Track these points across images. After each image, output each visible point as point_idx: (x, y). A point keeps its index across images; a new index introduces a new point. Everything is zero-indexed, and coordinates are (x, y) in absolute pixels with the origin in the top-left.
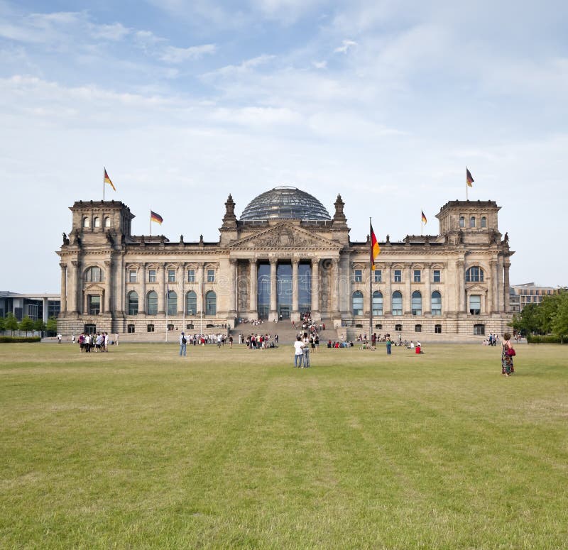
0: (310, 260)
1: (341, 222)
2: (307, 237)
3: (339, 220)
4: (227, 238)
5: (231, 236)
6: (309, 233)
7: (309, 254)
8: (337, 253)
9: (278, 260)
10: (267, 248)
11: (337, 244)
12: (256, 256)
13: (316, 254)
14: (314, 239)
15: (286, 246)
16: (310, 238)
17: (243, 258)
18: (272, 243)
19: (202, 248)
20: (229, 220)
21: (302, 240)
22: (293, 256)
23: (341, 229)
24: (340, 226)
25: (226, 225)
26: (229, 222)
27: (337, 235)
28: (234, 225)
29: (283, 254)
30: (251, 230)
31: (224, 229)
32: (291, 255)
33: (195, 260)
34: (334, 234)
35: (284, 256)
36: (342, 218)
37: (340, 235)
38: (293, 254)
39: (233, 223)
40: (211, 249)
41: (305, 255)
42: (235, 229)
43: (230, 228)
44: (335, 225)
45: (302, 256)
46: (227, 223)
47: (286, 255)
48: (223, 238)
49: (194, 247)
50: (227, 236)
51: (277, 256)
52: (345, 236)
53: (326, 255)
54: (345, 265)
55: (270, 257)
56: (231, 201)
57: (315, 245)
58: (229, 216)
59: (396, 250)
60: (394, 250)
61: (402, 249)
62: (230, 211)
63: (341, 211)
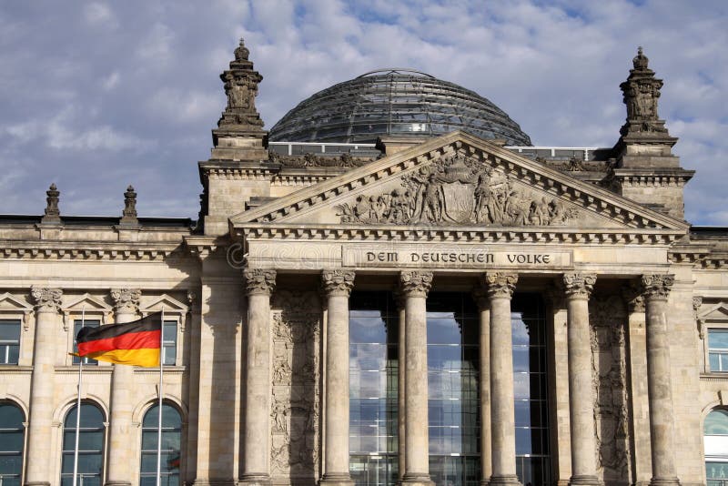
0: (559, 278)
1: (655, 149)
2: (541, 193)
3: (648, 142)
4: (230, 198)
7: (555, 256)
9: (436, 275)
17: (297, 267)
19: (135, 237)
22: (490, 263)
23: (656, 172)
24: (650, 163)
25: (226, 153)
26: (240, 142)
27: (642, 193)
28: (256, 153)
29: (453, 256)
30: (320, 172)
31: (220, 164)
32: (485, 259)
33: (102, 280)
34: (628, 189)
35: (458, 262)
36: (655, 134)
37: (655, 193)
38: (490, 257)
39: (253, 144)
40: (165, 242)
41: (536, 259)
42: (262, 165)
43: (241, 161)
44: (632, 159)
45: (526, 263)
46: (230, 145)
47: (464, 258)
48: (214, 197)
49: (99, 233)
50: (232, 191)
51: (430, 262)
52: (672, 199)
53: (619, 260)
54: (677, 306)
55: (404, 266)
56: (245, 67)
57: (575, 222)
58: (238, 117)
63: (649, 112)
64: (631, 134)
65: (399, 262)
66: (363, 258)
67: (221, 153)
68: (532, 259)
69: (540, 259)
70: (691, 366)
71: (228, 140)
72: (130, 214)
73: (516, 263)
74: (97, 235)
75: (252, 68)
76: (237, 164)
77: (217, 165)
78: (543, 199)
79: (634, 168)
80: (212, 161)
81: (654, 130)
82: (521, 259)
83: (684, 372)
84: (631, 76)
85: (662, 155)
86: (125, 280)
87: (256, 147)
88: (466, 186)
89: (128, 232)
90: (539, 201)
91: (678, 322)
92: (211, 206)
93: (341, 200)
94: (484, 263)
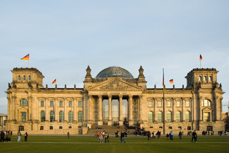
8: (141, 92)
10: (107, 90)
11: (141, 88)
14: (129, 86)
17: (95, 95)
18: (109, 88)
21: (124, 87)
59: (169, 92)
60: (168, 92)
61: (171, 91)
62: (88, 73)
63: (142, 74)
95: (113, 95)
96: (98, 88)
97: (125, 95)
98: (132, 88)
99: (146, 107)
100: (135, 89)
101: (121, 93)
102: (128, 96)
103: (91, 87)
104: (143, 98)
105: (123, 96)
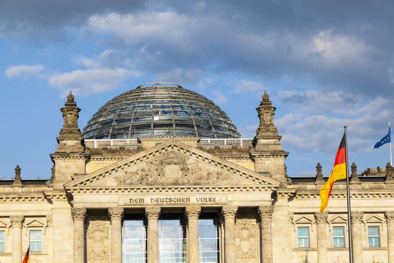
0: (220, 209)
1: (272, 141)
2: (212, 168)
3: (268, 138)
4: (64, 171)
5: (73, 167)
6: (217, 159)
7: (219, 198)
8: (268, 195)
9: (162, 209)
10: (142, 187)
11: (267, 179)
12: (122, 203)
13: (230, 199)
14: (225, 171)
15: (176, 183)
16: (218, 169)
17: (96, 206)
18: (150, 179)
19: (20, 190)
20: (70, 139)
21: (205, 174)
22: (188, 202)
23: (271, 153)
24: (268, 149)
25: (63, 148)
26: (70, 143)
27: (265, 163)
28: (78, 148)
29: (170, 200)
30: (109, 156)
31: (60, 155)
32: (186, 200)
33: (5, 211)
34: (258, 161)
35: (173, 202)
36: (272, 134)
37: (271, 163)
38: (188, 199)
39: (77, 144)
40: (35, 192)
41: (210, 200)
42: (80, 154)
43: (71, 152)
44: (260, 146)
45: (205, 202)
46: (65, 144)
47: (176, 200)
48: (58, 171)
49: (3, 188)
50: (66, 167)
51: (160, 202)
52: (279, 166)
53: (249, 199)
54: (281, 218)
55: (147, 205)
56: (72, 105)
57: (228, 181)
58: (69, 131)
59: (371, 189)
60: (367, 190)
61: (381, 188)
62: (70, 123)
63: (269, 123)
64: (260, 135)
65: (145, 203)
66: (128, 202)
67: (61, 149)
68: (208, 200)
69: (212, 200)
70: (287, 246)
71: (64, 142)
72: (18, 179)
73: (200, 202)
74: (2, 190)
75: (76, 105)
76: (69, 154)
77: (59, 155)
78: (213, 171)
79: (261, 151)
80: (57, 153)
81: (271, 132)
82: (203, 200)
83: (283, 250)
84: (261, 105)
85: (275, 144)
86: (16, 211)
87: (78, 145)
88: (176, 166)
89: (17, 188)
90: (211, 172)
91: (281, 225)
92: (56, 175)
93: (117, 174)
94: (185, 202)
95: (165, 205)
96: (110, 181)
97: (209, 204)
98: (236, 178)
99: (287, 249)
100: (248, 183)
101: (194, 200)
102: (220, 208)
103: (84, 179)
104: (276, 214)
105: (203, 208)
